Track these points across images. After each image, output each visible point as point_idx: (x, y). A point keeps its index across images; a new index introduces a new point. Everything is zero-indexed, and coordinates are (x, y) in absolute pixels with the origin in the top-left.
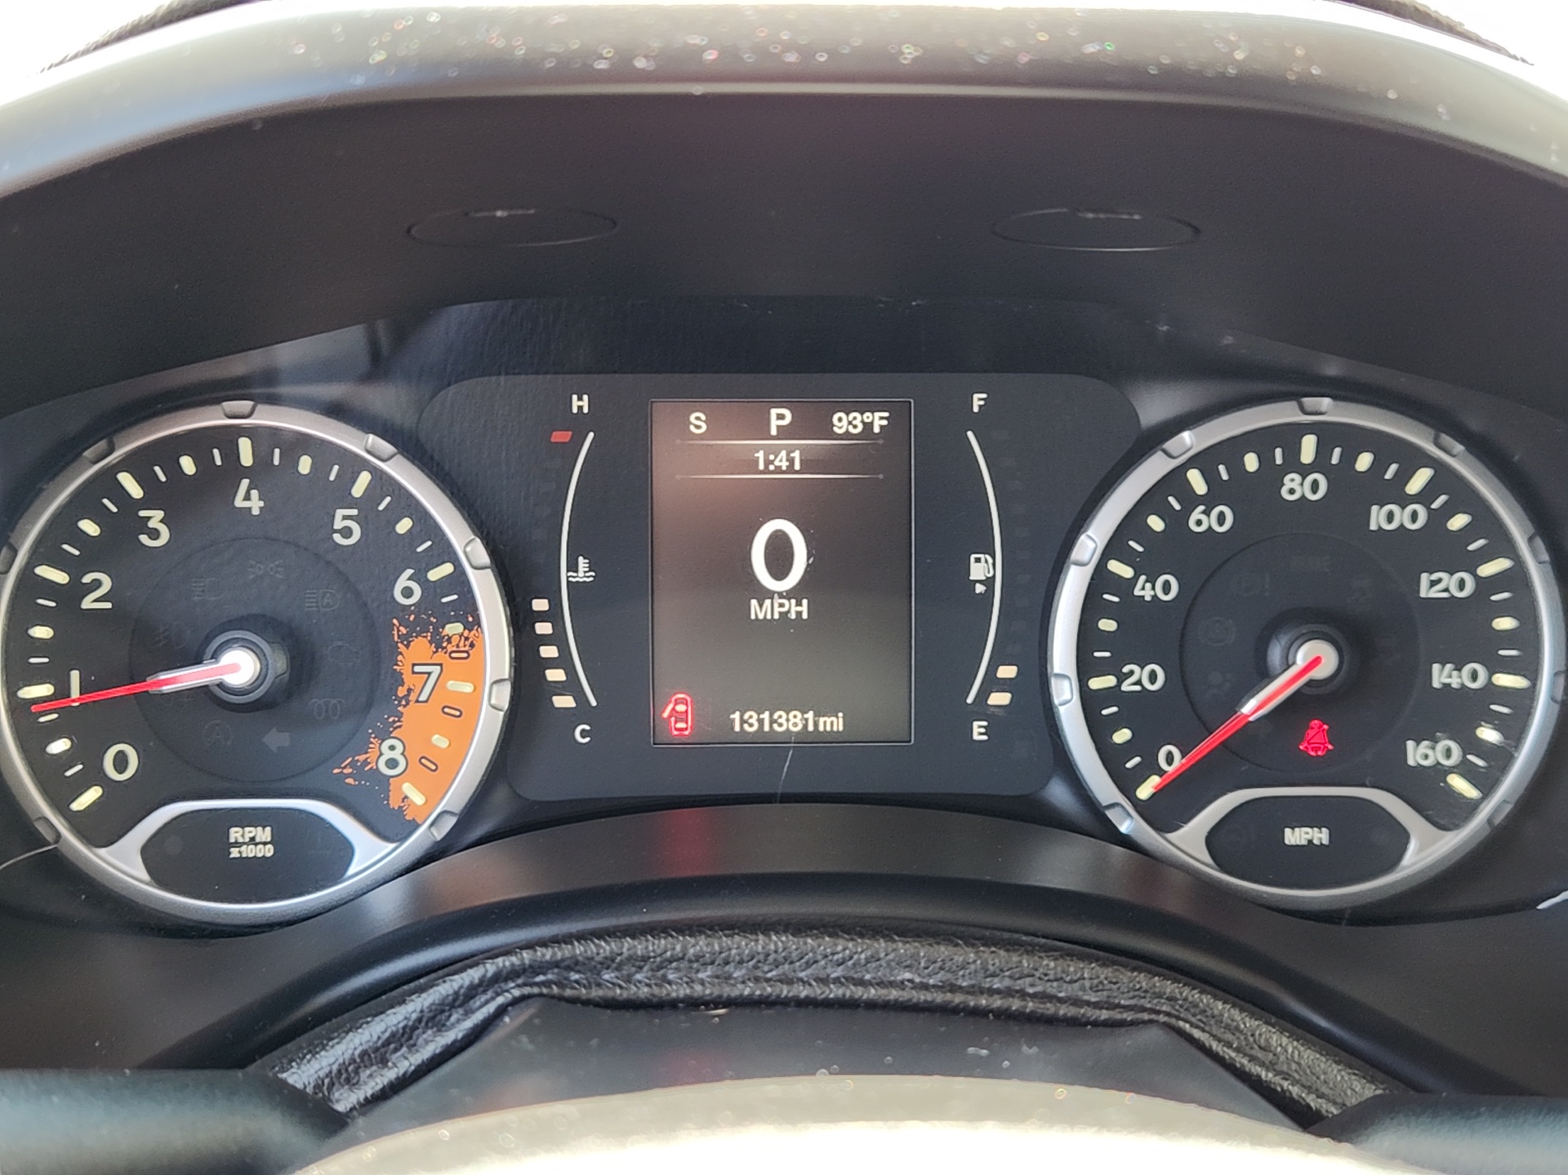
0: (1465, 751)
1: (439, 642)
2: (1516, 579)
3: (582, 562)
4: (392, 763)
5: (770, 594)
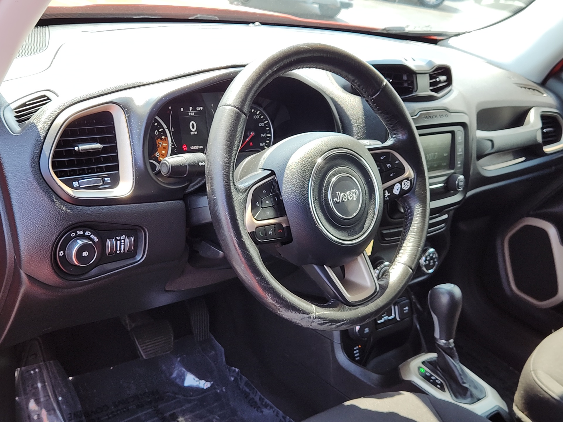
0: (266, 144)
1: (161, 139)
2: (268, 123)
3: (173, 128)
4: (158, 155)
5: (193, 131)
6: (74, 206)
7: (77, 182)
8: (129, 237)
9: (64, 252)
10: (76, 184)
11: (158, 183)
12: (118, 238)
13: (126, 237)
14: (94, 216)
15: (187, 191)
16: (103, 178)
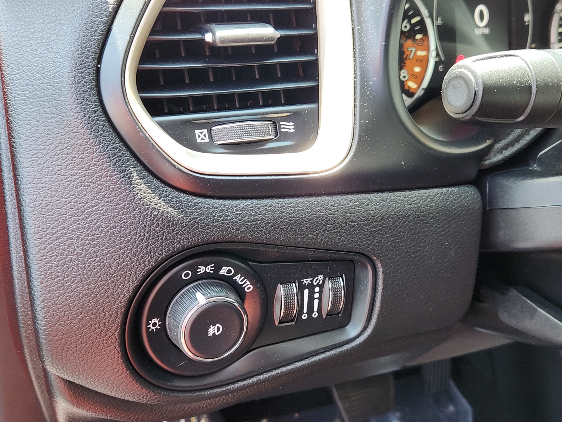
1: (415, 41)
3: (439, 19)
4: (404, 77)
5: (480, 27)
6: (190, 198)
7: (205, 131)
8: (332, 277)
9: (163, 321)
10: (202, 136)
11: (418, 141)
12: (306, 281)
13: (327, 279)
14: (243, 229)
15: (487, 162)
16: (275, 122)
